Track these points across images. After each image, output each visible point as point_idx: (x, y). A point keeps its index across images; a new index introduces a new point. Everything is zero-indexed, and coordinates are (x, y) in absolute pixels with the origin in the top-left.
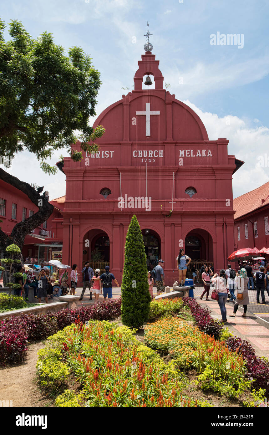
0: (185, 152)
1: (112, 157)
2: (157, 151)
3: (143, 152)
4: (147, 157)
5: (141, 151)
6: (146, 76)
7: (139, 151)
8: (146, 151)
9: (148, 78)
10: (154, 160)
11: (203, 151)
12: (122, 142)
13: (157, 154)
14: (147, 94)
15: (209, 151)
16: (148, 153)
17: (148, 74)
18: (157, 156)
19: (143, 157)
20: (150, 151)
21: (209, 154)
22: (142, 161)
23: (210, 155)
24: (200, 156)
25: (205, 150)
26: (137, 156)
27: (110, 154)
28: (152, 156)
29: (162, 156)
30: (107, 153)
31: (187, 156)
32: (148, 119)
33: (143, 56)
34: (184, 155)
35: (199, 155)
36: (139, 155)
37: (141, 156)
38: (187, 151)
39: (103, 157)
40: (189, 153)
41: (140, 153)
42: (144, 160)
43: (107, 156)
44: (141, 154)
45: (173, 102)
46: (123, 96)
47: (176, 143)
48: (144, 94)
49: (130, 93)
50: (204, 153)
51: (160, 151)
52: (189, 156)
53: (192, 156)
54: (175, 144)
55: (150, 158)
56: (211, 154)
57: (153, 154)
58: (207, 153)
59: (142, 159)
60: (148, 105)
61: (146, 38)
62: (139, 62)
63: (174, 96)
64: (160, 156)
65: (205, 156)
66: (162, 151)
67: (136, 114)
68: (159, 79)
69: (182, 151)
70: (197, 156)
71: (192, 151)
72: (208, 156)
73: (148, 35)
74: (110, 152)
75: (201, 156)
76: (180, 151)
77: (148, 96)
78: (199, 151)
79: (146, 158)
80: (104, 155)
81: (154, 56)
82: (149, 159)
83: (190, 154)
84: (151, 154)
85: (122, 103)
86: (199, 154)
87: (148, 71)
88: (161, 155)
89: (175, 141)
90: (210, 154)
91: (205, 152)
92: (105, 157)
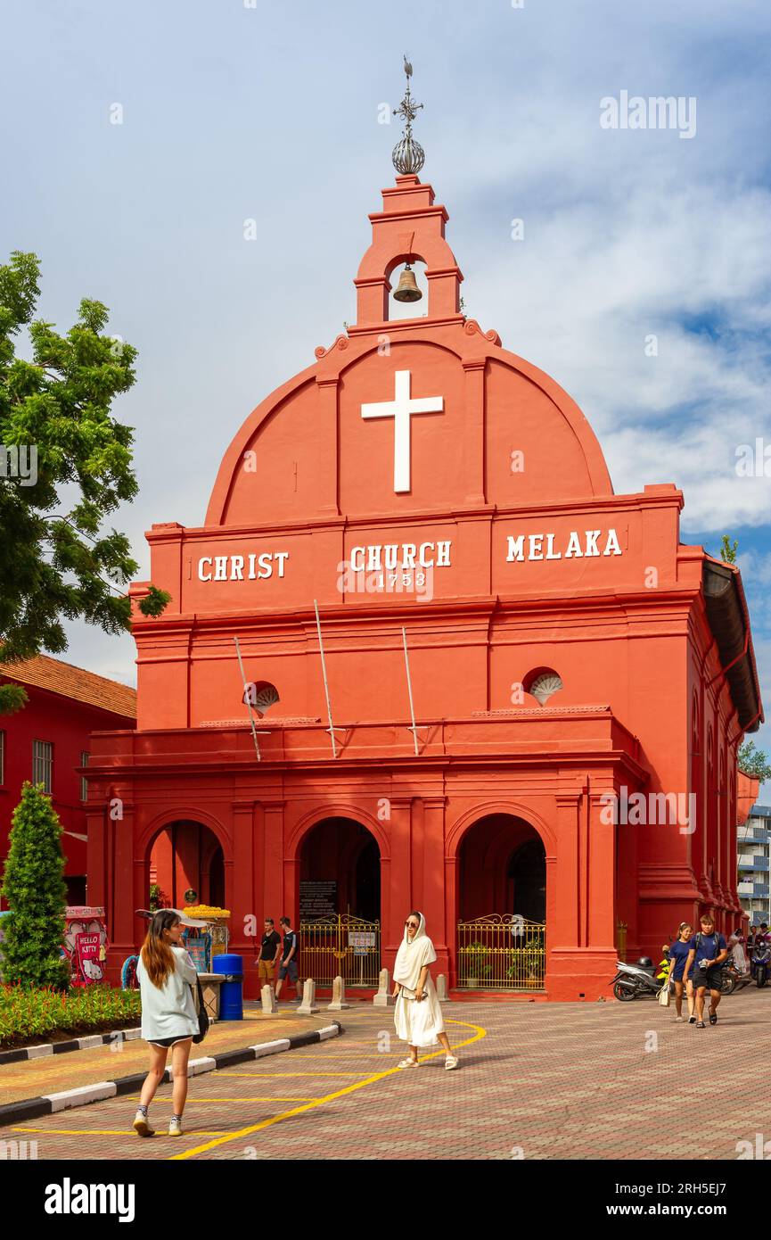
0: (526, 541)
1: (281, 574)
2: (432, 546)
3: (383, 551)
5: (378, 548)
7: (371, 549)
8: (395, 547)
9: (408, 276)
11: (589, 534)
12: (312, 519)
13: (431, 554)
14: (399, 337)
15: (612, 534)
16: (400, 551)
18: (431, 562)
20: (406, 547)
21: (612, 547)
23: (612, 550)
24: (579, 554)
25: (597, 533)
26: (362, 566)
27: (274, 562)
28: (413, 565)
29: (447, 562)
30: (265, 560)
32: (402, 429)
34: (520, 553)
35: (573, 552)
36: (371, 562)
37: (378, 567)
38: (532, 538)
39: (252, 575)
40: (539, 547)
41: (374, 555)
43: (265, 570)
44: (377, 558)
46: (320, 352)
47: (495, 513)
49: (340, 339)
50: (591, 542)
51: (440, 545)
52: (541, 557)
53: (550, 555)
54: (491, 517)
56: (616, 546)
57: (416, 558)
58: (601, 542)
60: (402, 379)
64: (439, 563)
65: (595, 553)
66: (448, 544)
67: (363, 415)
69: (516, 540)
70: (568, 554)
71: (550, 537)
72: (607, 552)
74: (276, 556)
75: (581, 555)
76: (511, 539)
77: (405, 342)
78: (574, 536)
80: (257, 568)
83: (544, 550)
84: (411, 556)
85: (314, 379)
86: (574, 545)
88: (444, 556)
89: (490, 506)
90: (613, 544)
91: (595, 538)
92: (260, 574)
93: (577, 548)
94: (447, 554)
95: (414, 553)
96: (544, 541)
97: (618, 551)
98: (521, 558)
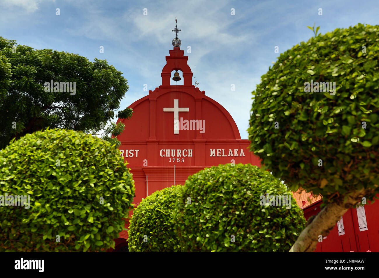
0: (216, 151)
1: (137, 156)
2: (187, 150)
3: (171, 151)
4: (176, 157)
5: (169, 150)
6: (174, 72)
7: (167, 150)
8: (174, 150)
9: (177, 74)
10: (183, 160)
11: (235, 150)
12: (147, 140)
13: (186, 153)
14: (175, 90)
15: (242, 150)
16: (176, 152)
17: (177, 70)
18: (186, 155)
19: (171, 157)
20: (178, 150)
22: (170, 161)
23: (242, 155)
24: (232, 155)
25: (237, 150)
26: (164, 155)
27: (134, 153)
28: (180, 156)
29: (191, 156)
30: (131, 152)
31: (218, 155)
32: (176, 116)
33: (171, 51)
34: (214, 154)
35: (230, 155)
36: (167, 154)
37: (169, 156)
38: (218, 150)
39: (127, 156)
40: (220, 153)
42: (172, 160)
43: (131, 155)
44: (169, 153)
45: (202, 98)
46: (150, 92)
47: (206, 142)
48: (172, 90)
49: (157, 89)
50: (236, 153)
51: (189, 150)
52: (221, 156)
53: (223, 155)
55: (178, 157)
56: (243, 154)
57: (182, 154)
58: (239, 152)
59: (170, 159)
60: (176, 102)
61: (174, 33)
62: (167, 58)
63: (204, 92)
64: (189, 156)
65: (237, 155)
66: (191, 150)
67: (164, 111)
68: (188, 75)
70: (229, 155)
71: (223, 150)
72: (241, 156)
73: (176, 30)
74: (135, 150)
76: (211, 150)
77: (177, 92)
78: (230, 150)
79: (174, 157)
80: (129, 154)
81: (183, 52)
82: (178, 159)
83: (222, 154)
84: (180, 153)
85: (148, 99)
86: (230, 153)
87: (177, 67)
88: (190, 154)
89: (205, 140)
91: (237, 151)
92: (129, 156)
93: (232, 154)
94: (191, 153)
95: (181, 152)
96: (222, 151)
97: (244, 155)
98: (214, 156)
